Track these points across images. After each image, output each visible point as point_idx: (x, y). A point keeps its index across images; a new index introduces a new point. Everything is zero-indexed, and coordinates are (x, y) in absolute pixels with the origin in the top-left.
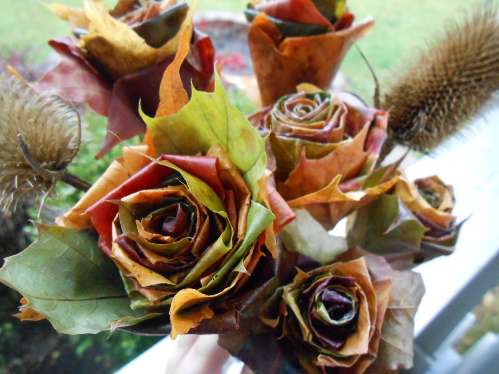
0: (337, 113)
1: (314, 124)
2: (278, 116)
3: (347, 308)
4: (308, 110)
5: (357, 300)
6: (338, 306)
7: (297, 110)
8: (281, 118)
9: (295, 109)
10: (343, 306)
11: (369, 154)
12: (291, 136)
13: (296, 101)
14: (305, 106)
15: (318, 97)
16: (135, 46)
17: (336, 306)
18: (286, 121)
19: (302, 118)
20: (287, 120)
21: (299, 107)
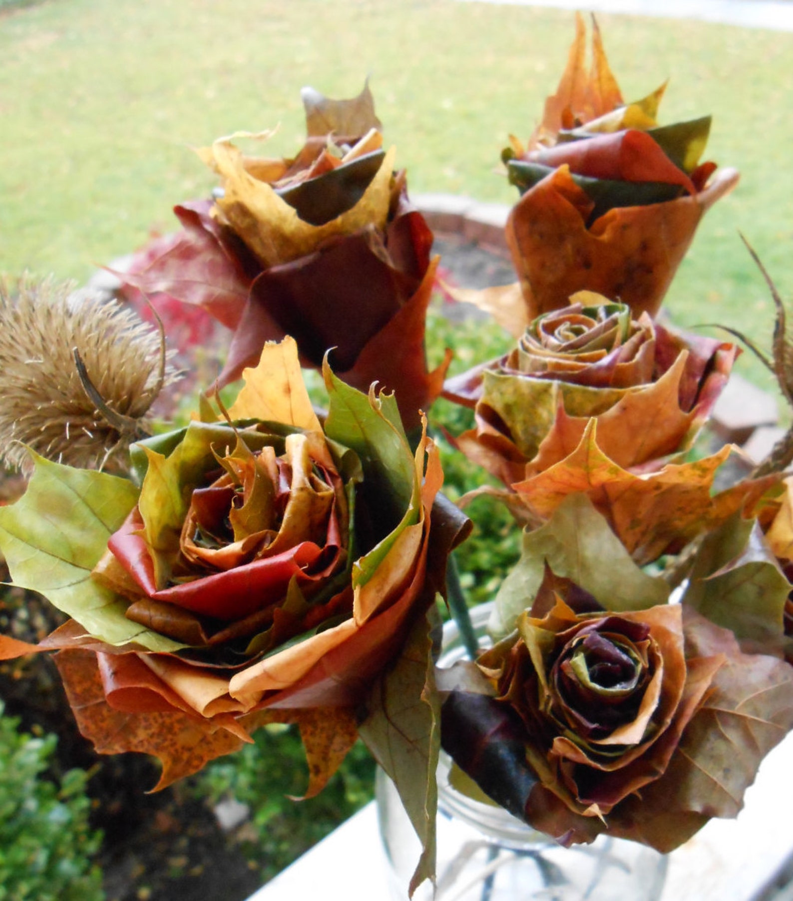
0: (634, 339)
1: (586, 354)
2: (527, 344)
3: (626, 673)
4: (578, 332)
5: (647, 666)
6: (609, 665)
7: (559, 333)
8: (531, 347)
9: (556, 332)
10: (618, 666)
11: (694, 416)
12: (544, 377)
13: (561, 317)
14: (576, 326)
15: (602, 314)
16: (284, 219)
17: (606, 663)
18: (539, 351)
19: (564, 344)
20: (541, 349)
21: (562, 328)
